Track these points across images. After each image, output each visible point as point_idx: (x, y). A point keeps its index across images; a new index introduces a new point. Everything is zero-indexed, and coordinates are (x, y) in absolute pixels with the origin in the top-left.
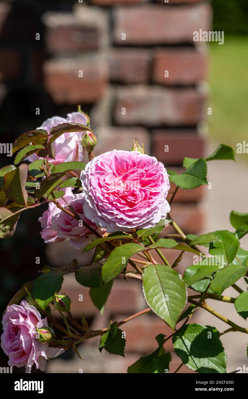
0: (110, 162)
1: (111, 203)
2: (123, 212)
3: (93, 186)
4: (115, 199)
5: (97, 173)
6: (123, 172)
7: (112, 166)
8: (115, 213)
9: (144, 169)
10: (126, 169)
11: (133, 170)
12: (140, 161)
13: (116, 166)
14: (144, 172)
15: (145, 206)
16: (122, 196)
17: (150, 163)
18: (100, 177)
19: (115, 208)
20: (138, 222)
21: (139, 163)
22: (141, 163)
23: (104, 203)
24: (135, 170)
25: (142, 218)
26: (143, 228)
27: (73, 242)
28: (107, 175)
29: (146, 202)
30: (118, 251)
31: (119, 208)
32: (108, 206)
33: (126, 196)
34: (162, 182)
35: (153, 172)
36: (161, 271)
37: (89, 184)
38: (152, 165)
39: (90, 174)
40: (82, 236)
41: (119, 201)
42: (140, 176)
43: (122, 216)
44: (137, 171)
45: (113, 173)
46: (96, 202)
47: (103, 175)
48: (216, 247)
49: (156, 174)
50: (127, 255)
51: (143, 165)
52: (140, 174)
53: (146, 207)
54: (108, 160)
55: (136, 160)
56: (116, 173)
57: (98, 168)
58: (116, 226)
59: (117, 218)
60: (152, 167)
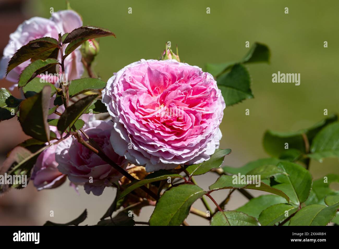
0: (141, 77)
1: (152, 132)
2: (169, 143)
3: (125, 110)
4: (157, 126)
5: (128, 93)
6: (159, 88)
7: (145, 82)
8: (159, 145)
9: (190, 83)
10: (163, 84)
11: (174, 86)
12: (182, 73)
13: (150, 81)
14: (191, 87)
15: (196, 133)
16: (164, 121)
17: (196, 75)
18: (131, 98)
19: (157, 138)
20: (189, 155)
21: (181, 76)
22: (184, 76)
23: (142, 133)
24: (177, 85)
25: (193, 150)
26: (194, 163)
27: (91, 187)
28: (141, 94)
29: (198, 128)
30: (170, 196)
31: (162, 137)
32: (147, 136)
33: (170, 121)
34: (215, 99)
35: (202, 86)
36: (233, 220)
37: (117, 108)
38: (199, 78)
39: (117, 94)
40: (104, 179)
41: (162, 128)
42: (185, 94)
43: (166, 148)
44: (179, 86)
45: (147, 92)
46: (129, 132)
47: (135, 95)
48: (280, 182)
49: (205, 89)
50: (183, 202)
51: (186, 78)
52: (184, 90)
53: (198, 135)
54: (138, 74)
55: (176, 71)
56: (151, 91)
57: (127, 86)
58: (159, 162)
59: (161, 151)
60: (200, 79)
